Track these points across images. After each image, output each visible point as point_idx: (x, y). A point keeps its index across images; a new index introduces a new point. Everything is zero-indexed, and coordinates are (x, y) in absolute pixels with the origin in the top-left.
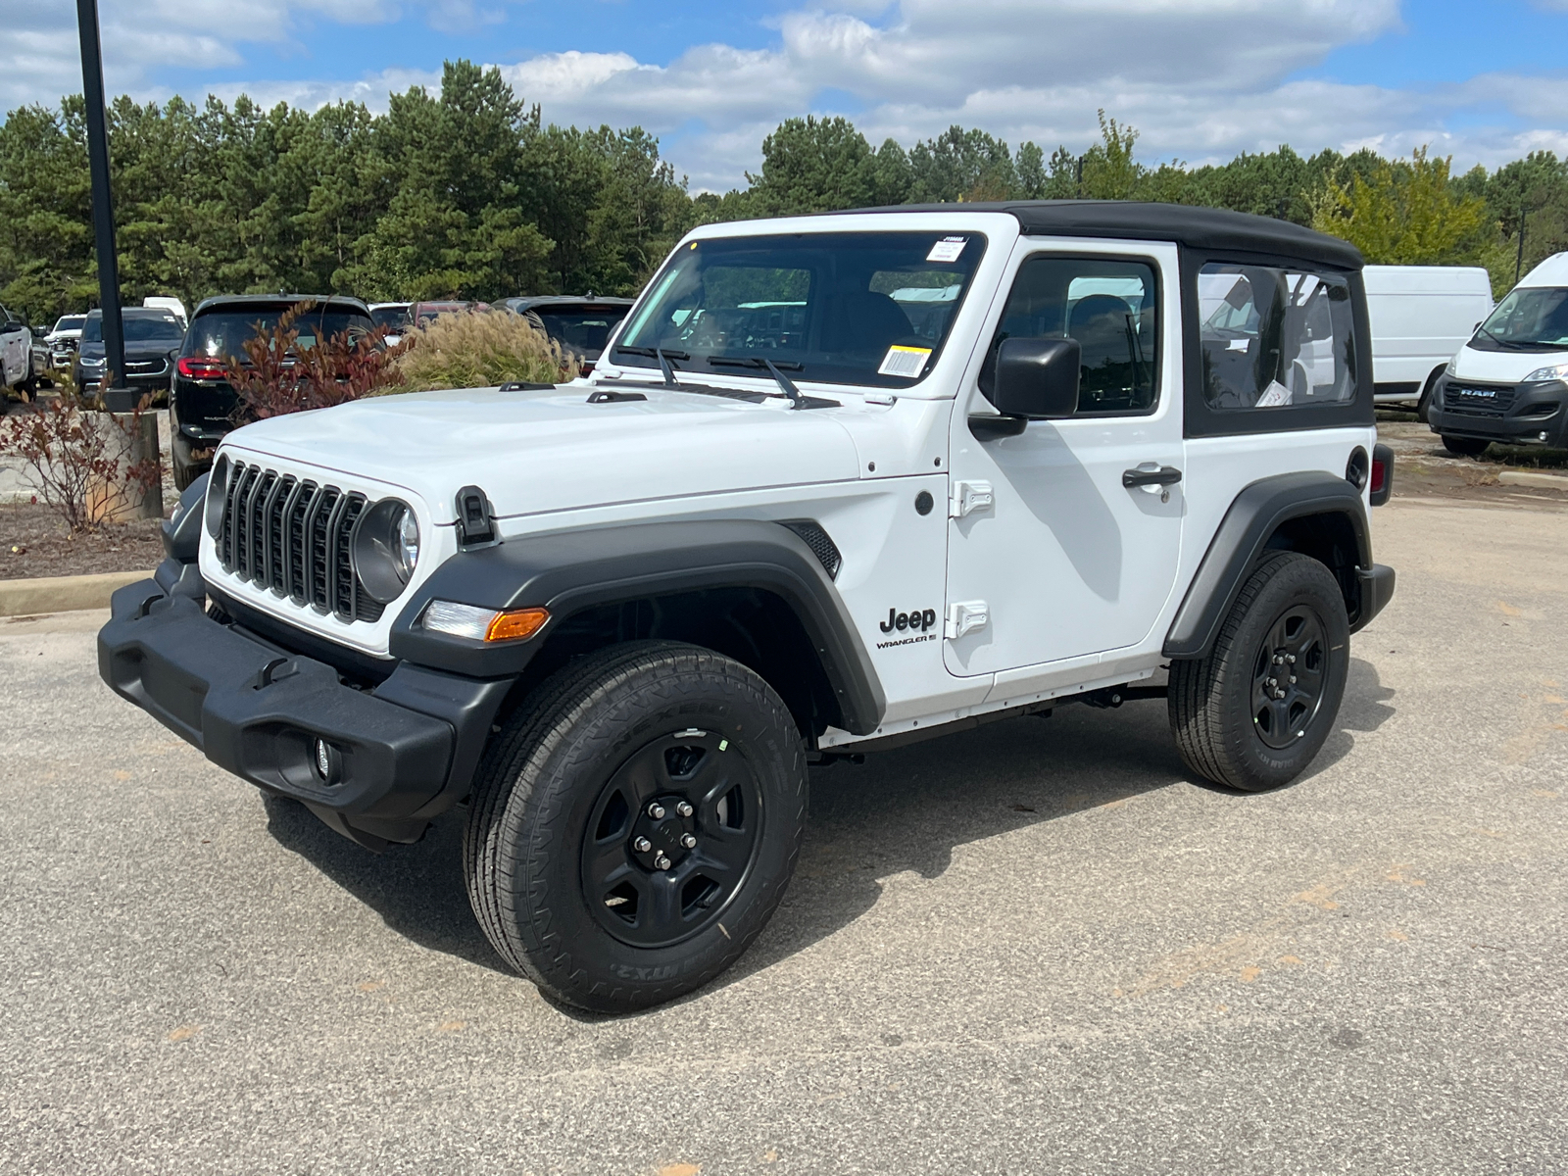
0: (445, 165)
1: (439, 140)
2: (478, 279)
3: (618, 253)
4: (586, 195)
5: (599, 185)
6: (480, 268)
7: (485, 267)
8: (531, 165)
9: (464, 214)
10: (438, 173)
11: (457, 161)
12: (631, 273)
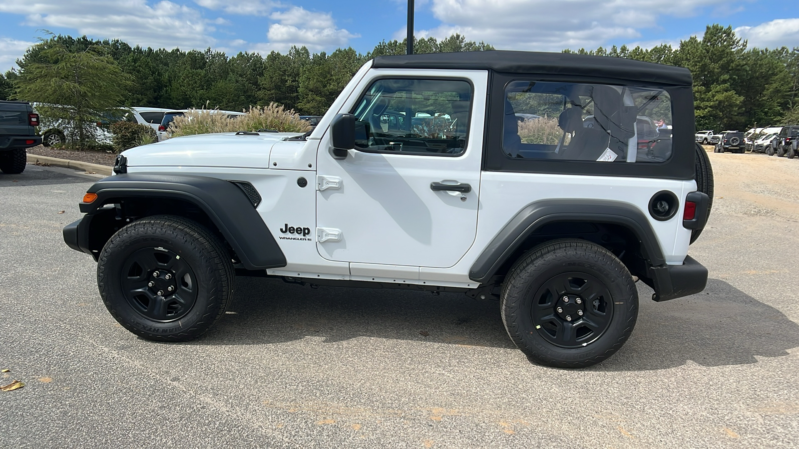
0: (698, 68)
1: (697, 58)
2: (705, 113)
3: (778, 103)
4: (767, 78)
5: (774, 74)
6: (706, 108)
7: (709, 108)
8: (738, 66)
9: (704, 87)
10: (695, 71)
11: (704, 67)
12: (781, 112)
